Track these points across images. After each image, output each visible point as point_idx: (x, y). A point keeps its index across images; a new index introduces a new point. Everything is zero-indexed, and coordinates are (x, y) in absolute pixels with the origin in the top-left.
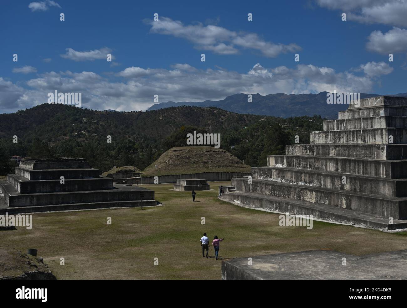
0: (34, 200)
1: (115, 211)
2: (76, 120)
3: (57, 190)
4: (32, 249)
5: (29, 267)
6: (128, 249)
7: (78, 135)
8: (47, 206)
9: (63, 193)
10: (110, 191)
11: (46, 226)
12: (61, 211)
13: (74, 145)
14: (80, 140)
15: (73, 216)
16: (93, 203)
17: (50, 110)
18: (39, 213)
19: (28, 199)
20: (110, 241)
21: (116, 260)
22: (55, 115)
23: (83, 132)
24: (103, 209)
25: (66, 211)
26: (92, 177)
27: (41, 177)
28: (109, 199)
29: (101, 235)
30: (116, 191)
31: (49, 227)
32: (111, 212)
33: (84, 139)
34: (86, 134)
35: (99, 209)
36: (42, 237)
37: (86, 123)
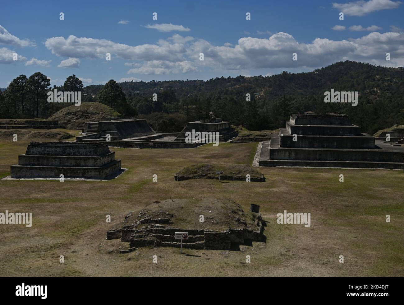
0: (292, 155)
1: (373, 172)
2: (369, 77)
3: (315, 146)
4: (255, 205)
5: (236, 223)
6: (363, 217)
7: (370, 92)
8: (304, 161)
9: (320, 149)
10: (370, 150)
11: (294, 181)
12: (317, 168)
13: (365, 103)
14: (373, 97)
15: (327, 174)
16: (351, 162)
17: (344, 68)
18: (296, 167)
19: (287, 153)
20: (350, 204)
21: (342, 228)
22: (348, 73)
23: (375, 89)
24: (361, 168)
25: (322, 168)
26: (352, 135)
27: (301, 132)
28: (368, 159)
29: (344, 197)
30: (377, 151)
31: (297, 183)
32: (369, 173)
33: (376, 96)
34: (378, 91)
35: (356, 168)
36: (284, 192)
37: (379, 80)
